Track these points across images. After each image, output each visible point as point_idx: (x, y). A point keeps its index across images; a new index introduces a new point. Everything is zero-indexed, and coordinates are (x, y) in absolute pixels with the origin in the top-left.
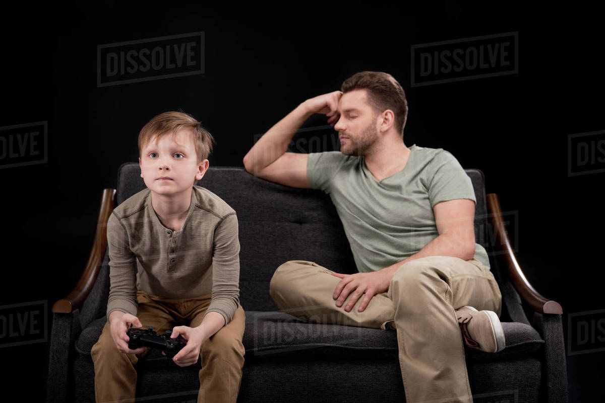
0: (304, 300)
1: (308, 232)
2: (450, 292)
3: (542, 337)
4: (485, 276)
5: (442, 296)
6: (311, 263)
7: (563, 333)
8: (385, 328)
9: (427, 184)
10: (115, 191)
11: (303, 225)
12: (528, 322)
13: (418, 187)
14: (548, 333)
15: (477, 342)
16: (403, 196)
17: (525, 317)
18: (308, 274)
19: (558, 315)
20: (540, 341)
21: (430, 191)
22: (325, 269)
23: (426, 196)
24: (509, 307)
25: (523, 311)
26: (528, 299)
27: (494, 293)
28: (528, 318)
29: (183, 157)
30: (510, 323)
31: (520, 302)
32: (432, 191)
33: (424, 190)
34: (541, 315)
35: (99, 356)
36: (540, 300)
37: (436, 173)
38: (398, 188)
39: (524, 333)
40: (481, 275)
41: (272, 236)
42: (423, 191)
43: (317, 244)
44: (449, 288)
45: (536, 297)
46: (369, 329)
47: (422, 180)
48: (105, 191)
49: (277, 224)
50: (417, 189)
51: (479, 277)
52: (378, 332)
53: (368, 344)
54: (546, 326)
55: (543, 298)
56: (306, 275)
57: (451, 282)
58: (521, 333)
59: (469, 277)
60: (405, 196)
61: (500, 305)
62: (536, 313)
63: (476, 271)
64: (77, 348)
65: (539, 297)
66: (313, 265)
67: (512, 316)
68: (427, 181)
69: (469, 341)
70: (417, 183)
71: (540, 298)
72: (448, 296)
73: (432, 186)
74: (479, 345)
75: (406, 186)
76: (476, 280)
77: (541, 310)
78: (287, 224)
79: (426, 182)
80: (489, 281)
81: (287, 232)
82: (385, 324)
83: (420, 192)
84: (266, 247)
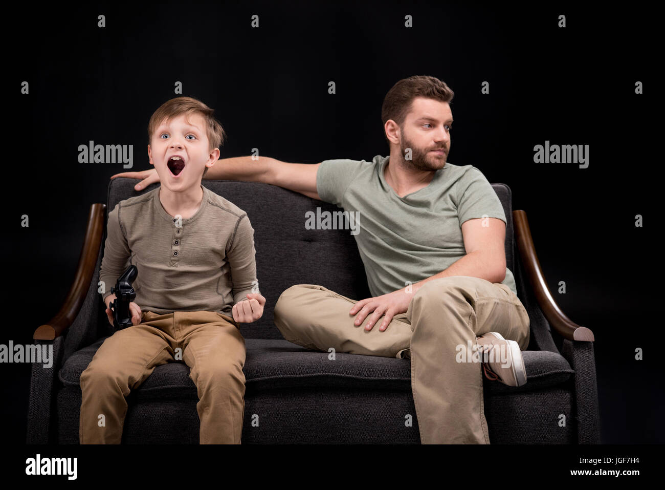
0: (312, 328)
1: (318, 252)
2: (473, 316)
3: (572, 367)
4: (512, 302)
5: (465, 320)
6: (319, 287)
7: (594, 362)
8: (400, 357)
9: (457, 200)
10: (105, 205)
11: (313, 243)
12: (557, 350)
13: (447, 203)
14: (578, 363)
15: (498, 375)
16: (431, 213)
17: (554, 345)
18: (316, 299)
19: (589, 342)
20: (570, 370)
21: (459, 208)
22: (334, 293)
23: (455, 213)
24: (537, 335)
25: (552, 339)
26: (557, 326)
27: (522, 319)
28: (557, 346)
29: (196, 138)
30: (537, 351)
31: (549, 328)
32: (461, 208)
33: (454, 207)
34: (571, 342)
35: (88, 383)
36: (571, 326)
37: (466, 190)
38: (425, 204)
39: (551, 361)
40: (509, 300)
41: (277, 255)
42: (453, 209)
43: (328, 264)
44: (473, 311)
45: (565, 322)
46: (383, 358)
47: (451, 197)
48: (94, 206)
49: (284, 242)
50: (445, 206)
51: (507, 302)
52: (393, 361)
53: (381, 374)
54: (576, 355)
55: (574, 324)
56: (313, 300)
57: (476, 305)
58: (549, 362)
59: (497, 301)
60: (433, 213)
61: (528, 333)
62: (566, 341)
63: (503, 295)
64: (61, 378)
65: (568, 323)
66: (321, 289)
67: (539, 344)
68: (457, 197)
69: (488, 373)
70: (445, 200)
71: (570, 325)
72: (471, 321)
73: (462, 202)
74: (499, 378)
75: (435, 203)
76: (503, 304)
77: (571, 338)
78: (295, 242)
79: (456, 200)
80: (517, 306)
81: (295, 251)
82: (400, 352)
83: (449, 210)
84: (271, 268)
